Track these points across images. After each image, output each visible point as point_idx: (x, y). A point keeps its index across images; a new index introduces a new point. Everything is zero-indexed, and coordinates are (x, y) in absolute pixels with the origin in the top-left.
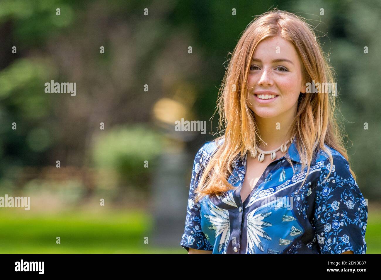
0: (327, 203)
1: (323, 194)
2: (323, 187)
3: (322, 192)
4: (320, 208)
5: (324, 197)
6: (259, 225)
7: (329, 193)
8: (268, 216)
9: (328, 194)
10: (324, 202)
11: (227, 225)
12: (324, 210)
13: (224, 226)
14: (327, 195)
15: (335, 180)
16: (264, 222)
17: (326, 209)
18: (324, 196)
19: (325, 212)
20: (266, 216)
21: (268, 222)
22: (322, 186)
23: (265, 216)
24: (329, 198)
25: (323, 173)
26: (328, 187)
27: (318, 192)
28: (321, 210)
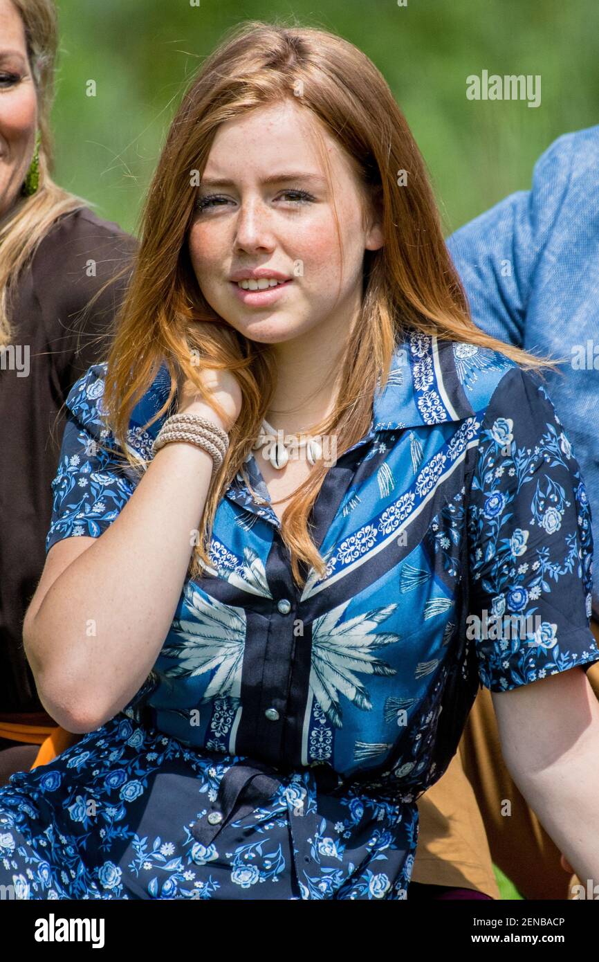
0: (499, 538)
1: (487, 514)
2: (486, 494)
3: (484, 507)
4: (479, 552)
5: (490, 520)
6: (362, 647)
7: (504, 507)
8: (389, 616)
9: (501, 512)
10: (490, 535)
11: (237, 649)
12: (489, 557)
13: (228, 648)
14: (498, 515)
15: (515, 468)
16: (378, 635)
17: (495, 556)
18: (491, 518)
19: (493, 561)
20: (384, 617)
21: (390, 634)
22: (482, 490)
23: (378, 618)
24: (503, 523)
25: (484, 453)
26: (497, 492)
27: (475, 509)
28: (483, 558)
